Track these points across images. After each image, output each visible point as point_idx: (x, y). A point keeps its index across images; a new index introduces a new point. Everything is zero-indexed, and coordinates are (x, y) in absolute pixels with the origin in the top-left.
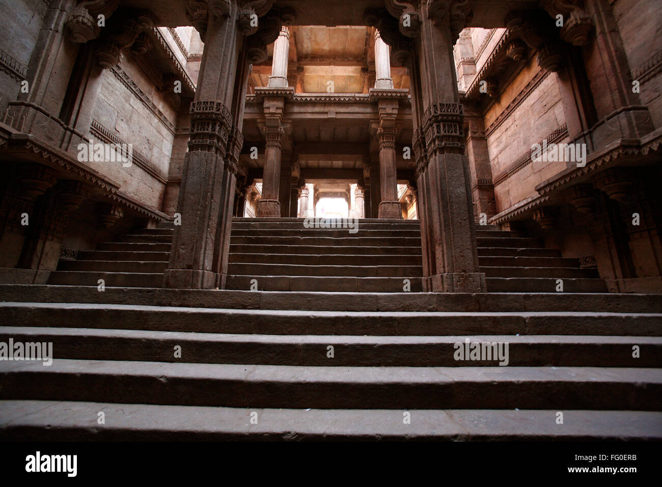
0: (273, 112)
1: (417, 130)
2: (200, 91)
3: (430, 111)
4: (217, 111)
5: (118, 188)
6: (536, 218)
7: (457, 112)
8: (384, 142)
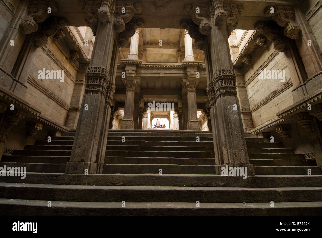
0: (131, 72)
1: (209, 83)
2: (93, 61)
3: (217, 74)
4: (102, 72)
5: (41, 113)
6: (278, 131)
7: (232, 74)
8: (190, 89)
